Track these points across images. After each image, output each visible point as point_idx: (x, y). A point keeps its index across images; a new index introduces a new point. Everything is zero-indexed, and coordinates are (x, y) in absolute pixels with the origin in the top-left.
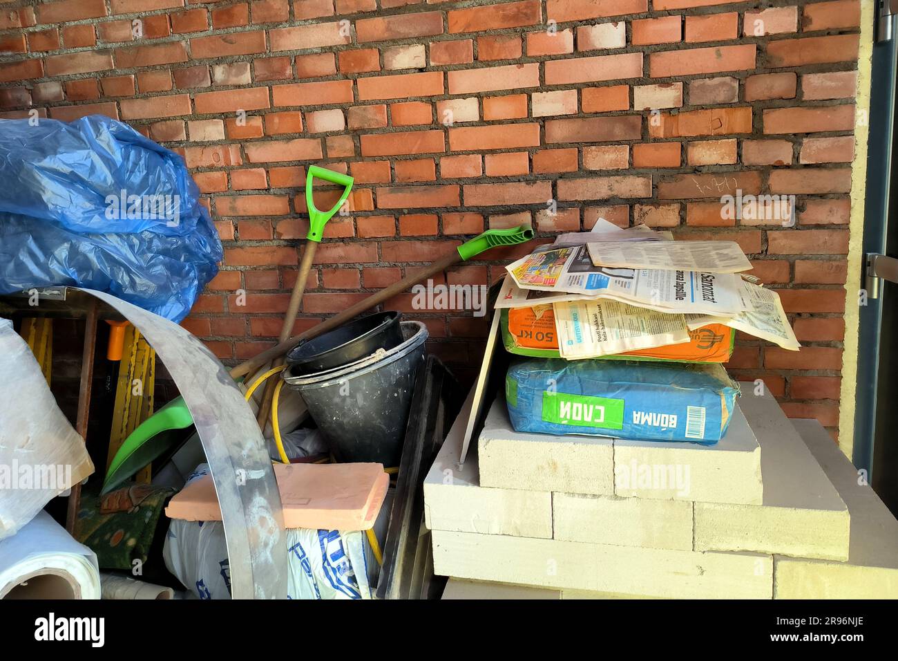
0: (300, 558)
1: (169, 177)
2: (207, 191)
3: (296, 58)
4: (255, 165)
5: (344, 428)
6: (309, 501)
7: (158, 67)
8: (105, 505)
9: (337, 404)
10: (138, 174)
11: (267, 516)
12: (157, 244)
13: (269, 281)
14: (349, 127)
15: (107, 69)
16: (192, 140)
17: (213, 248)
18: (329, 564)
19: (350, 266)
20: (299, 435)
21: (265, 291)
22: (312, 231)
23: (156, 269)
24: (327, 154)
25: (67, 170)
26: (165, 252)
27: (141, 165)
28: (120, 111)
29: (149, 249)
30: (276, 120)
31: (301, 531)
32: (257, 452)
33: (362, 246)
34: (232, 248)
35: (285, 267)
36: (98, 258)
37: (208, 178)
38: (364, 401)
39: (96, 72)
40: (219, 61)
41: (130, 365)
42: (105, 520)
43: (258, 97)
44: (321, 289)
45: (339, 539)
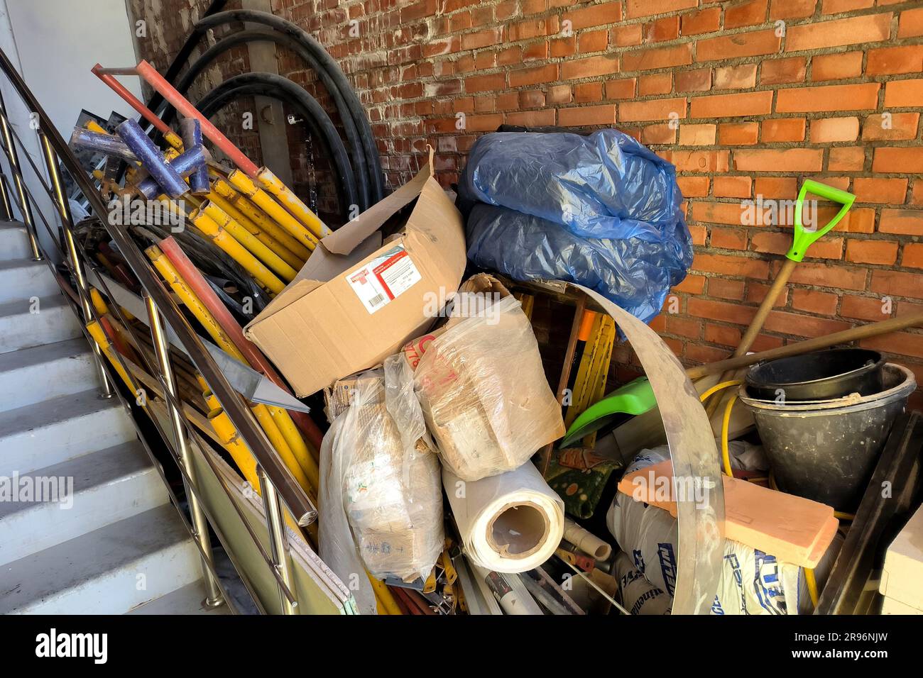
0: (733, 568)
1: (660, 186)
2: (687, 195)
3: (812, 59)
4: (742, 173)
5: (795, 461)
6: (752, 521)
7: (661, 71)
8: (563, 459)
9: (793, 436)
10: (635, 183)
11: (713, 523)
12: (641, 250)
13: (734, 291)
14: (863, 137)
15: (613, 73)
16: (681, 144)
17: (685, 254)
18: (761, 583)
19: (829, 290)
20: (739, 446)
21: (727, 301)
22: (795, 249)
23: (637, 273)
24: (827, 167)
25: (582, 182)
26: (646, 258)
27: (639, 175)
28: (618, 113)
29: (634, 253)
30: (775, 127)
31: (738, 545)
32: (711, 464)
33: (848, 270)
34: (701, 253)
35: (753, 280)
36: (594, 260)
37: (690, 183)
38: (824, 440)
39: (603, 76)
40: (723, 64)
41: (594, 347)
42: (563, 471)
43: (759, 103)
44: (788, 308)
45: (775, 564)
